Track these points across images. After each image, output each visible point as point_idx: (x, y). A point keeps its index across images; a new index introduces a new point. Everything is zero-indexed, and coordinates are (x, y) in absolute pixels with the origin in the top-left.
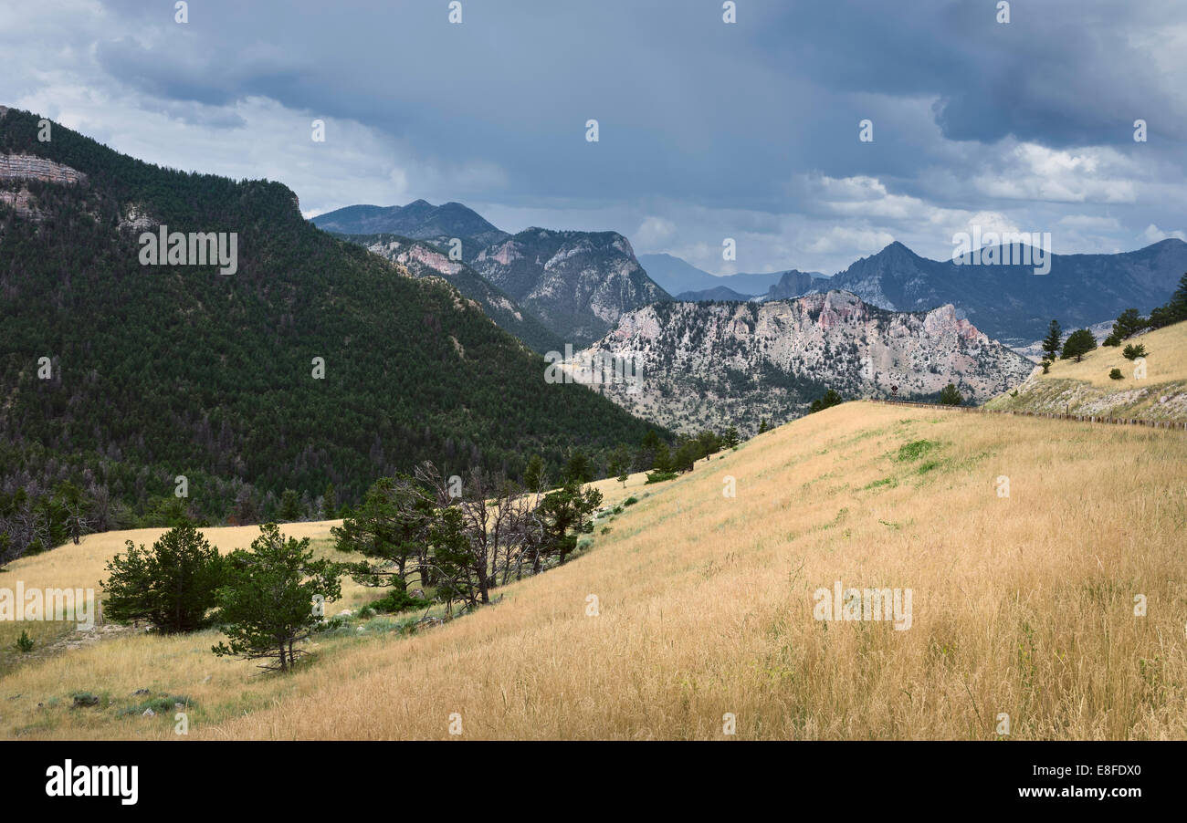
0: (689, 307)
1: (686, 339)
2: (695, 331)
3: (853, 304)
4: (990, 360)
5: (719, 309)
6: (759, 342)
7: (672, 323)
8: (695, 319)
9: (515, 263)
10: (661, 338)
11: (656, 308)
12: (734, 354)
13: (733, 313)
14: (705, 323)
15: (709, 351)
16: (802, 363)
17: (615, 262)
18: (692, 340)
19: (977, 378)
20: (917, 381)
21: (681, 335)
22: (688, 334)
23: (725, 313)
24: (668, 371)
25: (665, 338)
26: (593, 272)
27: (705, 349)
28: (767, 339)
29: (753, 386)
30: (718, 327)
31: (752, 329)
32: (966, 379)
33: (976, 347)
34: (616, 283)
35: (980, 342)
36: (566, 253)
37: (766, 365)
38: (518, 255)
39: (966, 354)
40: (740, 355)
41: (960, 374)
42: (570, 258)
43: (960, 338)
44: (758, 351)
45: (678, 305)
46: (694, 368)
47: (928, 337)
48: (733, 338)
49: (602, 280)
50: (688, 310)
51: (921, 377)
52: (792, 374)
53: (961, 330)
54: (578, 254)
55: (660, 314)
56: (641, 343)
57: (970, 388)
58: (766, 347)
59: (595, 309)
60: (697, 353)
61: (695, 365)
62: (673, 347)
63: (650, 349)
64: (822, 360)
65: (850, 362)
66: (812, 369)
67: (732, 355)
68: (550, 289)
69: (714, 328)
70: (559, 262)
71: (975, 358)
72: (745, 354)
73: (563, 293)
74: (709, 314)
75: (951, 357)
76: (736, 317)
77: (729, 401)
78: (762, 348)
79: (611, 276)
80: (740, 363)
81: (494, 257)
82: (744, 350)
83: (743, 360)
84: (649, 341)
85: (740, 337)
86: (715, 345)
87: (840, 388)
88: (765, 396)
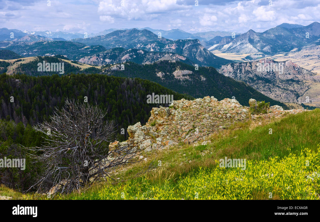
0: (237, 64)
1: (238, 71)
2: (240, 69)
3: (271, 61)
4: (300, 71)
5: (244, 64)
6: (253, 71)
7: (235, 68)
8: (239, 67)
9: (176, 48)
10: (233, 71)
11: (231, 65)
12: (249, 74)
13: (246, 65)
14: (241, 67)
15: (244, 73)
16: (263, 74)
17: (199, 47)
18: (240, 71)
19: (298, 75)
20: (286, 76)
21: (237, 70)
22: (239, 70)
23: (245, 65)
24: (237, 78)
25: (234, 71)
26: (195, 49)
27: (243, 73)
28: (255, 70)
29: (255, 81)
30: (244, 68)
31: (251, 68)
32: (296, 75)
33: (297, 68)
34: (200, 52)
35: (297, 67)
36: (188, 45)
37: (256, 76)
38: (177, 47)
39: (295, 70)
40: (250, 74)
41: (295, 74)
42: (189, 47)
43: (293, 66)
44: (254, 73)
45: (235, 64)
46: (242, 77)
47: (287, 67)
48: (248, 70)
49: (197, 51)
50: (237, 65)
51: (287, 76)
52: (261, 77)
53: (293, 65)
54: (191, 46)
55: (232, 66)
56: (229, 73)
57: (297, 77)
58: (255, 71)
59: (197, 58)
60: (242, 74)
61: (242, 76)
62: (236, 73)
63: (232, 74)
64: (267, 74)
65: (272, 73)
66: (265, 76)
67: (248, 74)
68: (186, 54)
69: (243, 68)
70: (186, 48)
71: (297, 71)
72: (251, 74)
73: (190, 55)
74: (242, 65)
75: (292, 71)
76: (247, 65)
77: (252, 84)
78: (254, 72)
79: (199, 50)
80: (251, 76)
81: (171, 47)
82: (251, 72)
83: (251, 75)
84: (231, 72)
85: (249, 70)
86: (245, 72)
87: (272, 79)
88: (258, 82)
